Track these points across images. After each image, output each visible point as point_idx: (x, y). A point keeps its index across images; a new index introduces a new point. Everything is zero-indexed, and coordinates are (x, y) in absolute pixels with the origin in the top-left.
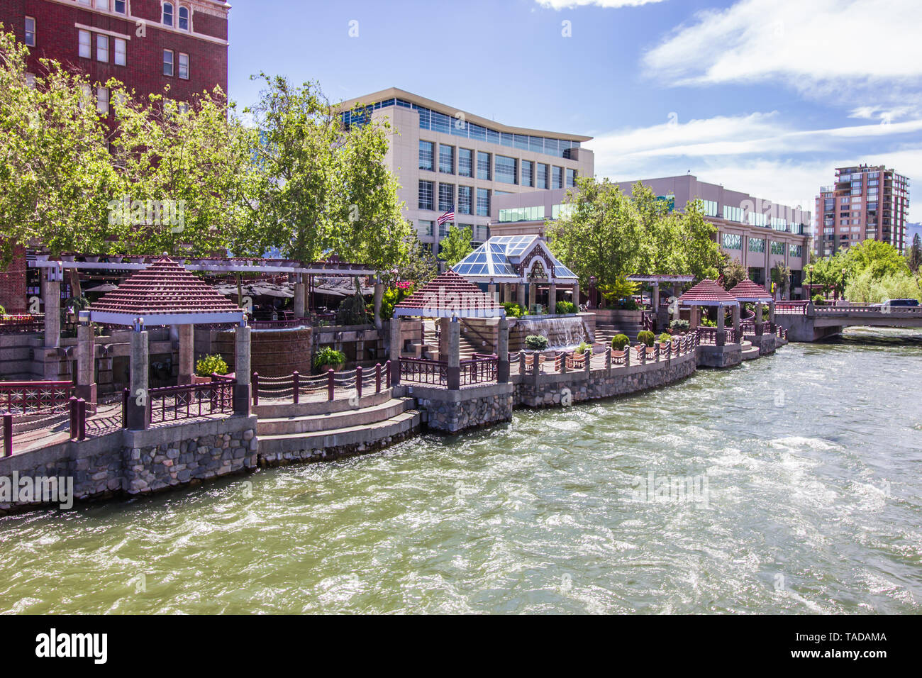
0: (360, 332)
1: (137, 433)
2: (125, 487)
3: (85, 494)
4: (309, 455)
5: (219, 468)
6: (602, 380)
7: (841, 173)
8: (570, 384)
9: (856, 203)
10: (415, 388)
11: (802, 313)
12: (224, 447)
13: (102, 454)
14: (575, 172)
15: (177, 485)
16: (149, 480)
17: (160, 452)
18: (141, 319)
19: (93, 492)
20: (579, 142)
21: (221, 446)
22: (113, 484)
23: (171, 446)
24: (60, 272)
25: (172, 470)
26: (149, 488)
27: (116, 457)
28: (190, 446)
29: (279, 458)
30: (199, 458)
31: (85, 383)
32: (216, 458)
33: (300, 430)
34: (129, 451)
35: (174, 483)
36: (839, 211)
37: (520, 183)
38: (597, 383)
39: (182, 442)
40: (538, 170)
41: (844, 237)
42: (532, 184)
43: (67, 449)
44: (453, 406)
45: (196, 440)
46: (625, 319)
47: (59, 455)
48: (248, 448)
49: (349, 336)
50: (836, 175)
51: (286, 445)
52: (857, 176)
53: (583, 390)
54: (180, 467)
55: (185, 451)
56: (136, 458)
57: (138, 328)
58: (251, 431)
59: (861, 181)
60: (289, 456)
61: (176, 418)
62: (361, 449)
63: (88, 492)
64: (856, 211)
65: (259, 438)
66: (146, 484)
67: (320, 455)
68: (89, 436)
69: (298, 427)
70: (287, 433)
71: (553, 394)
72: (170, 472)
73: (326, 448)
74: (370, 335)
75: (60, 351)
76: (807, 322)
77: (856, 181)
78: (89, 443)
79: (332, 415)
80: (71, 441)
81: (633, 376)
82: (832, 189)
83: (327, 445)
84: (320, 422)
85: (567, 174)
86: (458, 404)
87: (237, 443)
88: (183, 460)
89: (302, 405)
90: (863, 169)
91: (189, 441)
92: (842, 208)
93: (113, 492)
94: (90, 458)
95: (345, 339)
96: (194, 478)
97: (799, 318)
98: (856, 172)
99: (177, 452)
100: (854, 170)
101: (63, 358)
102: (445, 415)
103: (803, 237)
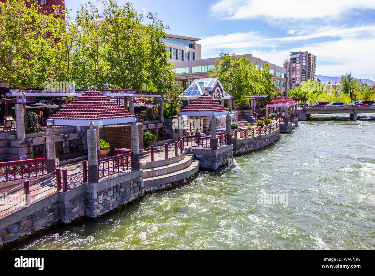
0: (156, 124)
1: (95, 185)
2: (88, 214)
3: (70, 221)
4: (164, 187)
5: (129, 198)
6: (258, 141)
7: (292, 54)
8: (248, 144)
9: (298, 66)
10: (193, 150)
11: (301, 109)
12: (131, 187)
13: (76, 198)
14: (194, 54)
15: (113, 210)
16: (101, 209)
17: (105, 194)
18: (93, 123)
19: (73, 219)
20: (195, 41)
21: (130, 187)
22: (82, 213)
23: (110, 189)
24: (25, 98)
25: (110, 202)
26: (101, 214)
27: (82, 198)
28: (117, 188)
29: (152, 190)
30: (121, 194)
31: (52, 158)
32: (128, 193)
33: (158, 175)
34: (90, 195)
35: (111, 209)
36: (292, 69)
37: (173, 58)
38: (256, 142)
39: (114, 187)
40: (180, 52)
41: (294, 79)
42: (177, 59)
43: (57, 197)
44: (215, 157)
45: (119, 185)
46: (246, 114)
47: (53, 200)
48: (140, 186)
49: (152, 126)
50: (291, 55)
51: (154, 183)
52: (298, 55)
53: (252, 145)
54: (114, 200)
55: (115, 191)
56: (95, 198)
57: (91, 127)
58: (141, 177)
59: (300, 57)
60: (156, 188)
61: (109, 175)
62: (185, 181)
63: (71, 220)
64: (298, 69)
65: (144, 180)
66: (100, 211)
67: (169, 186)
68: (69, 189)
69: (157, 173)
70: (152, 177)
71: (242, 148)
72: (110, 204)
73: (171, 183)
74: (160, 125)
75: (26, 141)
76: (303, 112)
77: (298, 57)
78: (70, 192)
79: (170, 166)
80: (59, 192)
81: (267, 138)
82: (289, 61)
83: (172, 181)
84: (166, 170)
85: (191, 55)
86: (217, 156)
87: (135, 185)
88: (115, 197)
89: (155, 162)
90: (300, 53)
91: (117, 186)
92: (293, 68)
93: (82, 217)
94: (71, 201)
95: (151, 128)
96: (119, 205)
97: (301, 112)
98: (298, 54)
99: (112, 192)
100: (297, 53)
101: (28, 145)
102: (211, 161)
103: (286, 79)
